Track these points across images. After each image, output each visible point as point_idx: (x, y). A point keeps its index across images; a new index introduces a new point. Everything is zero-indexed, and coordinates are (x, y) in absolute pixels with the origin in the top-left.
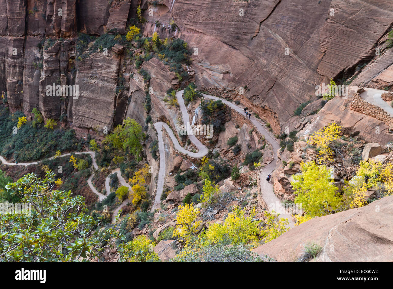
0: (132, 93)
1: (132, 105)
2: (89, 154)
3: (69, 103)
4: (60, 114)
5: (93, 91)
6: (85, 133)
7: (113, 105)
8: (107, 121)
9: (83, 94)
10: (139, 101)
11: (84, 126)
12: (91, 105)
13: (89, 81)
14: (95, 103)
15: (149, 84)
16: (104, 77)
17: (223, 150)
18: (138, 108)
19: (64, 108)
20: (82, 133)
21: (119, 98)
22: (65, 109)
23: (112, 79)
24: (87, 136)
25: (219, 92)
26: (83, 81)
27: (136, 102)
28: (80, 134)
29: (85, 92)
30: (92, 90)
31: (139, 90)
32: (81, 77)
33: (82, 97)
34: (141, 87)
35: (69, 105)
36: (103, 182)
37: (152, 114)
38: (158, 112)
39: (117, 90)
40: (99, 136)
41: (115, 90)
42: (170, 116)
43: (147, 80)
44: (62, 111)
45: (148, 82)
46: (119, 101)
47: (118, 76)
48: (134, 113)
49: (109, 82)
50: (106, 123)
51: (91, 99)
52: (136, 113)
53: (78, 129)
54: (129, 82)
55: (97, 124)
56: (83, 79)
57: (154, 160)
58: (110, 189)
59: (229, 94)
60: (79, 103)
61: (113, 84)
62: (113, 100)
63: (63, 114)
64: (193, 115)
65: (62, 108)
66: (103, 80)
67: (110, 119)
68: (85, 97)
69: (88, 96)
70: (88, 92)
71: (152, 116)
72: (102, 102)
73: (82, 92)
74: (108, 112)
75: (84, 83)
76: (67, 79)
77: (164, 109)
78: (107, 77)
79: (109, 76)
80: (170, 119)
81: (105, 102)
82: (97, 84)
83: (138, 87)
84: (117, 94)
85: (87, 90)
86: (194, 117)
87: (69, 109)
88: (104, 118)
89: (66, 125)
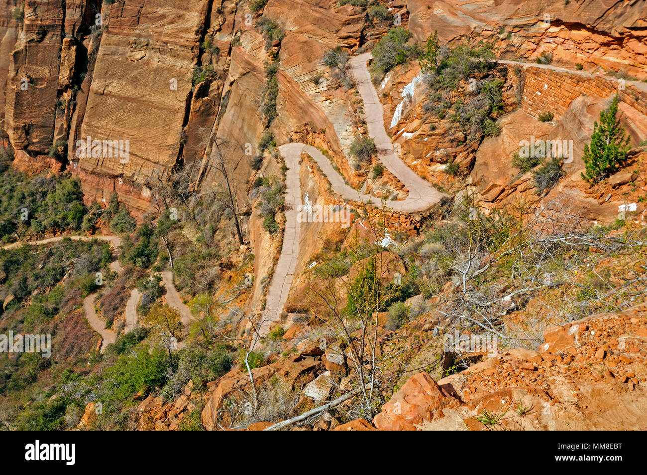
0: (232, 84)
1: (230, 114)
2: (107, 242)
3: (77, 111)
4: (52, 141)
5: (135, 81)
6: (105, 190)
7: (181, 116)
8: (161, 158)
9: (110, 89)
10: (248, 101)
11: (105, 170)
12: (125, 117)
13: (129, 55)
14: (137, 111)
15: (278, 53)
16: (166, 43)
17: (494, 186)
18: (243, 120)
19: (62, 125)
20: (98, 190)
21: (197, 97)
22: (65, 126)
23: (186, 47)
24: (108, 197)
25: (481, 42)
26: (114, 53)
27: (240, 105)
28: (93, 191)
29: (115, 83)
30: (132, 78)
31: (250, 70)
32: (110, 44)
33: (107, 95)
34: (256, 64)
35: (75, 117)
36: (123, 301)
37: (276, 127)
38: (295, 117)
39: (194, 74)
40: (139, 198)
41: (189, 76)
42: (325, 120)
43: (274, 42)
44: (56, 132)
45: (275, 46)
46: (198, 104)
47: (202, 40)
48: (231, 134)
49: (176, 56)
50: (157, 163)
51: (128, 99)
52: (236, 133)
53: (90, 178)
54: (229, 58)
55: (137, 165)
56: (113, 48)
57: (267, 235)
58: (136, 318)
59: (515, 41)
60: (99, 111)
61: (187, 62)
62: (184, 104)
63: (59, 139)
64: (395, 102)
65: (58, 125)
66: (161, 51)
67: (170, 152)
68: (114, 96)
69: (122, 94)
70: (124, 83)
71: (276, 131)
72: (156, 107)
73: (108, 81)
74: (167, 133)
75: (115, 60)
76: (77, 51)
77: (311, 105)
78: (175, 43)
79: (178, 40)
80: (324, 127)
81: (160, 109)
82: (147, 63)
83: (248, 63)
84: (193, 85)
85: (121, 77)
86: (399, 107)
87: (73, 127)
88: (155, 150)
89: (63, 168)
